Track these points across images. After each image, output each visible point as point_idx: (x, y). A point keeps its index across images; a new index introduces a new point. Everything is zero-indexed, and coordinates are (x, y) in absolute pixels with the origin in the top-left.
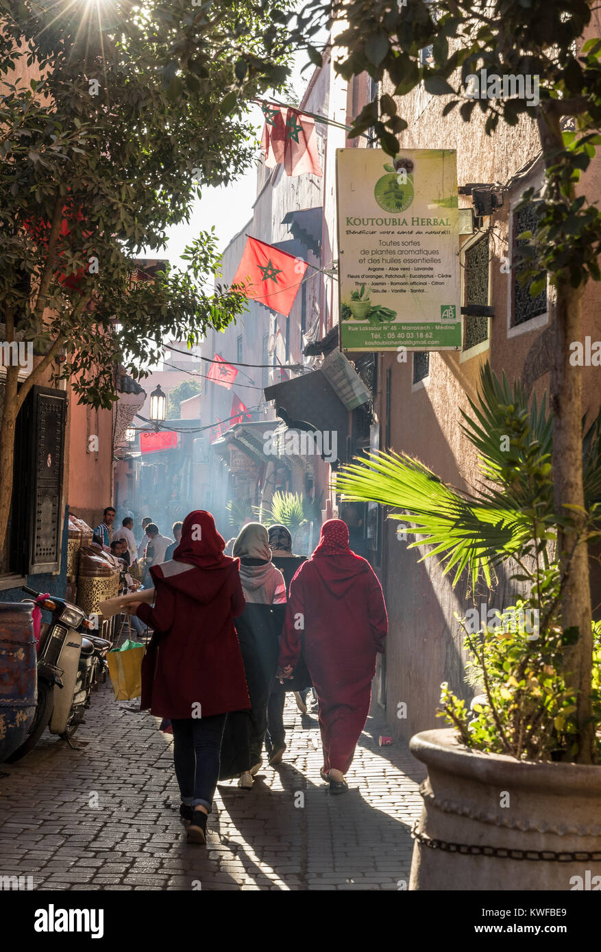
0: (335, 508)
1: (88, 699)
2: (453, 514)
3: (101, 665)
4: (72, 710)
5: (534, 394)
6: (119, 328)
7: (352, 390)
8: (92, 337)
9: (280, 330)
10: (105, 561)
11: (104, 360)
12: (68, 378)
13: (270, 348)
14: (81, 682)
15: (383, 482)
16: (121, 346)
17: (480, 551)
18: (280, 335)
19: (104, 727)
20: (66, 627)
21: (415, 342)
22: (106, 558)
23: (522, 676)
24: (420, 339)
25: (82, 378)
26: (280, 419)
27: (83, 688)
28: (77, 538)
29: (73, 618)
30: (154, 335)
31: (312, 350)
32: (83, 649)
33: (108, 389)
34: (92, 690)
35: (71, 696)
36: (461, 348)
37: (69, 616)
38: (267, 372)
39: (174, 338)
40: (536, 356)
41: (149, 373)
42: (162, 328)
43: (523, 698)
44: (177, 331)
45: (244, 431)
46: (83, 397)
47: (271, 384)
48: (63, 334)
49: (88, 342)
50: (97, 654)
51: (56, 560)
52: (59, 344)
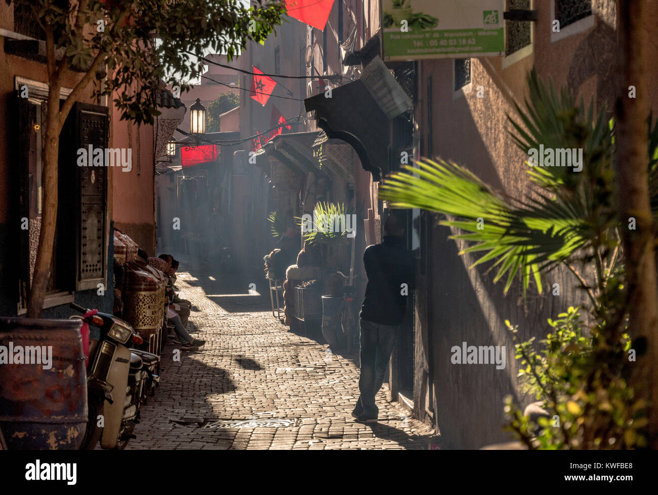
0: (377, 217)
1: (138, 413)
2: (502, 221)
3: (150, 380)
4: (123, 425)
5: (582, 99)
6: (159, 42)
7: (393, 99)
8: (133, 52)
9: (317, 42)
10: (150, 276)
11: (145, 75)
12: (110, 94)
13: (308, 59)
14: (130, 397)
15: (431, 190)
16: (161, 60)
17: (530, 258)
18: (317, 45)
19: (154, 441)
20: (114, 343)
21: (458, 49)
22: (151, 273)
23: (590, 390)
24: (463, 46)
25: (123, 93)
26: (320, 129)
27: (132, 403)
28: (122, 253)
29: (121, 334)
30: (194, 49)
31: (351, 60)
32: (132, 364)
33: (150, 104)
34: (141, 404)
35: (122, 410)
36: (503, 53)
37: (117, 331)
38: (305, 84)
39: (213, 52)
40: (582, 59)
41: (191, 88)
42: (202, 42)
43: (592, 412)
44: (217, 44)
45: (284, 143)
46: (126, 112)
47: (308, 96)
48: (103, 50)
49: (128, 57)
50: (145, 368)
51: (103, 276)
52: (100, 60)
